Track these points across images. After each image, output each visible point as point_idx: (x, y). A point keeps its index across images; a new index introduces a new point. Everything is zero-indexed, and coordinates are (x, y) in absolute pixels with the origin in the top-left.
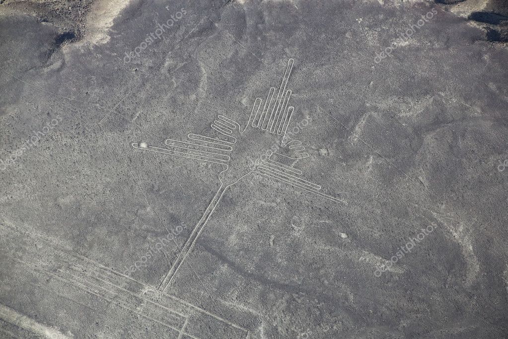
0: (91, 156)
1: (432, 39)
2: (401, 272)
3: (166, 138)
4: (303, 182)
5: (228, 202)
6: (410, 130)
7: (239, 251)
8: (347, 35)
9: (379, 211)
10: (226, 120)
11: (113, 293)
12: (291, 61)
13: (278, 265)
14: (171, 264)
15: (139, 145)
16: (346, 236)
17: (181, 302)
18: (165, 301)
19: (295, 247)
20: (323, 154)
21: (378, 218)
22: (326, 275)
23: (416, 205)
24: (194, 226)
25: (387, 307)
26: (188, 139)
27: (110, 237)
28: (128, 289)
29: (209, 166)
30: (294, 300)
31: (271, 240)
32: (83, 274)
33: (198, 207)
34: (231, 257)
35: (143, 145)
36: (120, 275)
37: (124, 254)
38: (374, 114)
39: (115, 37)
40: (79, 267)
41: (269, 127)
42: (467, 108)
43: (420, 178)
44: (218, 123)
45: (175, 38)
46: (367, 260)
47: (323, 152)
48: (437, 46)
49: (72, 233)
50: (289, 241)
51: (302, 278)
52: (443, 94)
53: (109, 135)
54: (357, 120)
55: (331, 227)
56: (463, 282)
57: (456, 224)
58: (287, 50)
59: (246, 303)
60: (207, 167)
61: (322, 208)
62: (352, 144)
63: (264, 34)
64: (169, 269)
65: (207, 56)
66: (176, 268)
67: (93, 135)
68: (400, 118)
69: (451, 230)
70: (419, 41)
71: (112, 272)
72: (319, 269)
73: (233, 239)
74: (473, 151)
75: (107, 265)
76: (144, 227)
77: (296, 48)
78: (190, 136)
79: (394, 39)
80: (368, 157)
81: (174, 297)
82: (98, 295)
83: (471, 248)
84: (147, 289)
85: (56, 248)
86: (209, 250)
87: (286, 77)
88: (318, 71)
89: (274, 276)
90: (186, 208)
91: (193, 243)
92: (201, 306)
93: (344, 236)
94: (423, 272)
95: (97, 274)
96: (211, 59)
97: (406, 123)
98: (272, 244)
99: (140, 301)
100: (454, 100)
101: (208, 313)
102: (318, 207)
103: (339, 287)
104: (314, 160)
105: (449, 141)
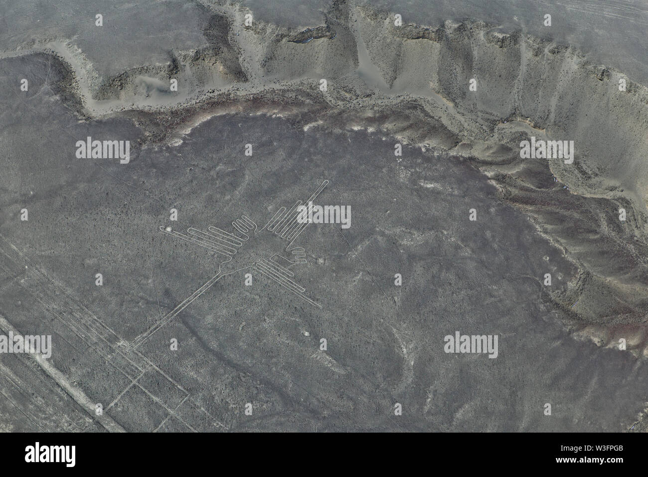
0: (124, 231)
1: (454, 186)
2: (343, 372)
3: (190, 227)
4: (291, 283)
5: (218, 287)
6: (405, 256)
7: (210, 329)
8: (384, 170)
9: (346, 319)
10: (247, 220)
11: (95, 340)
12: (326, 182)
13: (238, 348)
14: (150, 328)
15: (165, 229)
16: (309, 335)
17: (144, 359)
18: (132, 355)
19: (259, 336)
20: (320, 263)
21: (344, 325)
22: (276, 364)
23: (382, 320)
24: (181, 302)
25: (318, 399)
26: (208, 230)
27: (111, 297)
28: (107, 340)
29: (215, 256)
30: (239, 378)
31: (241, 326)
32: (78, 321)
33: (191, 287)
34: (202, 333)
35: (169, 229)
36: (106, 328)
37: (117, 312)
38: (379, 238)
39: (187, 142)
40: (78, 315)
41: (283, 232)
42: (460, 248)
43: (396, 298)
44: (239, 222)
45: (235, 148)
46: (318, 358)
47: (321, 261)
48: (456, 192)
49: (84, 288)
50: (256, 329)
51: (254, 361)
52: (445, 233)
53: (146, 217)
54: (362, 240)
55: (299, 325)
56: (393, 390)
57: (408, 342)
58: (326, 173)
59: (198, 372)
60: (213, 256)
61: (298, 308)
62: (349, 259)
63: (312, 157)
64: (146, 331)
65: (255, 166)
66: (151, 332)
67: (133, 215)
68: (400, 245)
69: (402, 346)
70: (443, 186)
71: (101, 324)
72: (272, 357)
73: (209, 319)
74: (450, 284)
75: (99, 318)
76: (141, 294)
77: (335, 173)
78: (210, 228)
79: (422, 181)
80: (358, 273)
81: (140, 354)
82: (83, 339)
83: (412, 363)
84: (122, 343)
85: (68, 297)
86: (185, 323)
87: (316, 194)
88: (346, 194)
89: (231, 355)
90: (181, 286)
91: (175, 315)
92: (159, 366)
93: (307, 334)
94: (363, 376)
95: (89, 323)
96: (257, 170)
97: (404, 250)
98: (240, 329)
99: (112, 351)
100: (453, 239)
101: (162, 372)
102: (295, 306)
103: (283, 375)
104: (309, 267)
105: (434, 272)
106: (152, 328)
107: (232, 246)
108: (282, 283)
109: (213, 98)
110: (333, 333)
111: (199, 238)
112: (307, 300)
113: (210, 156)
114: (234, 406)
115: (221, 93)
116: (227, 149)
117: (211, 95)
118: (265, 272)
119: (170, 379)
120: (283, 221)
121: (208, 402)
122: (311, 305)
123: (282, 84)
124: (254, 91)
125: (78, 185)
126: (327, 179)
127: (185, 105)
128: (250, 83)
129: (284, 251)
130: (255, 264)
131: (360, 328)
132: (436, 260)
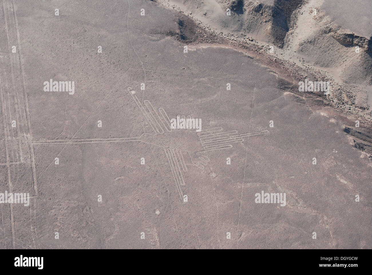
3: (148, 100)
4: (180, 174)
5: (129, 145)
6: (277, 212)
7: (96, 166)
9: (194, 222)
12: (266, 132)
13: (103, 189)
15: (131, 90)
16: (158, 214)
17: (32, 155)
18: (26, 147)
20: (211, 176)
21: (189, 224)
22: (117, 217)
23: (219, 241)
24: (95, 138)
26: (158, 109)
28: (20, 128)
29: (147, 126)
30: (83, 209)
31: (119, 178)
32: (13, 104)
33: (112, 134)
34: (88, 165)
35: (133, 92)
36: (27, 120)
39: (198, 52)
40: (17, 101)
41: (205, 142)
42: (328, 236)
43: (243, 234)
46: (150, 233)
47: (213, 175)
51: (104, 206)
52: (325, 218)
53: (126, 76)
54: (256, 181)
55: (158, 203)
60: (145, 125)
61: (169, 192)
62: (234, 187)
63: (272, 112)
64: (53, 139)
66: (56, 142)
67: (119, 69)
70: (354, 188)
72: (119, 211)
73: (103, 160)
75: (30, 111)
77: (278, 130)
78: (160, 109)
79: (340, 175)
81: (32, 150)
84: (28, 135)
85: (22, 86)
87: (251, 134)
91: (83, 143)
92: (36, 165)
93: (158, 212)
98: (117, 179)
99: (16, 136)
100: (327, 227)
101: (34, 170)
102: (168, 190)
103: (114, 227)
104: (202, 173)
105: (291, 237)
106: (58, 140)
107: (164, 128)
108: (173, 170)
109: (248, 44)
110: (176, 224)
111: (147, 110)
112: (180, 191)
113: (205, 69)
114: (59, 224)
115: (256, 44)
116: (220, 72)
117: (248, 41)
118: (169, 157)
119: (35, 179)
120: (213, 136)
121: (43, 210)
122: (179, 196)
123: (304, 64)
124: (280, 57)
125: (102, 30)
126: (269, 130)
127: (224, 36)
128: (282, 50)
129: (195, 153)
130: (168, 148)
131: (198, 234)
132: (300, 231)
